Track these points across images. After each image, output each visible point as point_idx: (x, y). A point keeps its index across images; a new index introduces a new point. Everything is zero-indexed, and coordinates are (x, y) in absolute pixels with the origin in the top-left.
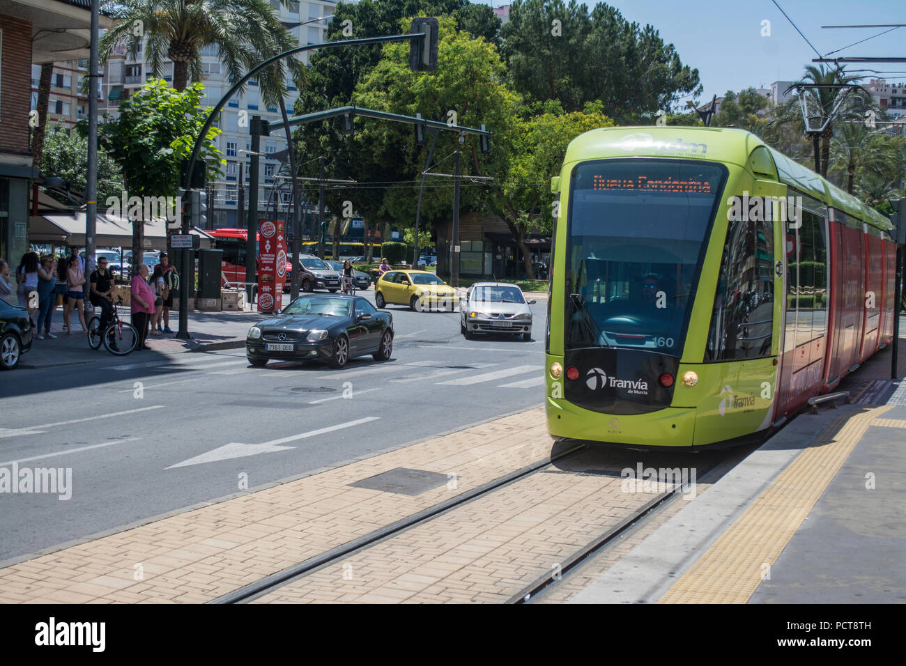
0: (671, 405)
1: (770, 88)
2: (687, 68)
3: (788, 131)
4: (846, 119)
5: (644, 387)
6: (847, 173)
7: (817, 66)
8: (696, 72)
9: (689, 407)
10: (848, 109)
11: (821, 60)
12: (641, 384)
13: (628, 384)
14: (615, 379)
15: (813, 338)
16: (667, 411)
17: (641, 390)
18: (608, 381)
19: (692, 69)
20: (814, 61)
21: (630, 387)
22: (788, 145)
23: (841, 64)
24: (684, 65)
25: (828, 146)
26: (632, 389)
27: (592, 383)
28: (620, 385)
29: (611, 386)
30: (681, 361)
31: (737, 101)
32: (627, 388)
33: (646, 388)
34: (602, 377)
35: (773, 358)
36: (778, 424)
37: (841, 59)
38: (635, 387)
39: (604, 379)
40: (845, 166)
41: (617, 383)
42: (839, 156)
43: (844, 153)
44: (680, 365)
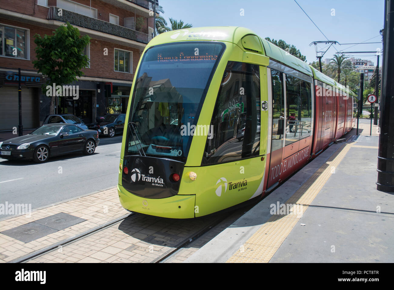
0: (178, 194)
1: (324, 60)
2: (303, 56)
3: (329, 72)
4: (345, 68)
5: (161, 182)
6: (345, 82)
7: (337, 54)
8: (305, 57)
9: (191, 195)
10: (345, 65)
11: (338, 53)
12: (160, 180)
13: (152, 179)
14: (145, 176)
15: (300, 139)
16: (175, 198)
17: (159, 184)
18: (141, 177)
19: (304, 56)
20: (336, 53)
21: (153, 182)
22: (329, 75)
23: (343, 54)
24: (302, 55)
25: (340, 75)
26: (154, 183)
27: (133, 178)
28: (148, 180)
29: (143, 180)
30: (185, 165)
31: (316, 64)
32: (151, 182)
33: (162, 183)
34: (138, 174)
35: (261, 157)
36: (269, 190)
37: (343, 53)
38: (156, 182)
39: (139, 175)
40: (344, 80)
41: (146, 178)
42: (343, 78)
43: (344, 77)
44: (185, 168)
